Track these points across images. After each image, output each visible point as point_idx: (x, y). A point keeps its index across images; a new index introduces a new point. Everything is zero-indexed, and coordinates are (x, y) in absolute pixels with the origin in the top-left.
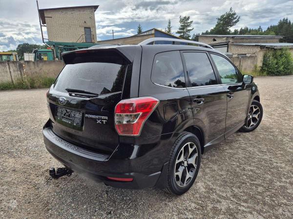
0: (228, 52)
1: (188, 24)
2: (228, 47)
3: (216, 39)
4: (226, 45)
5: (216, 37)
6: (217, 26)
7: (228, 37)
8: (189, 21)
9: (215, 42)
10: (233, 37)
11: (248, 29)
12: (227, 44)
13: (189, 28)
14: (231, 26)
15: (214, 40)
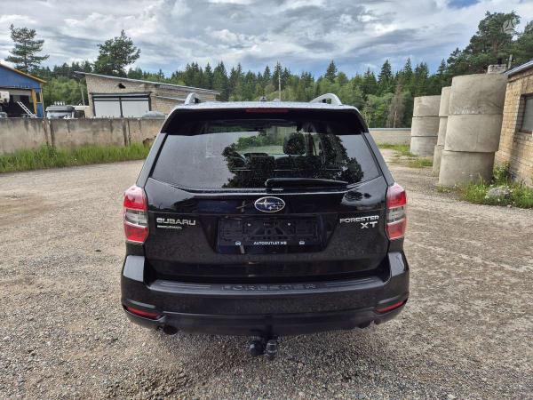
0: (150, 110)
1: (36, 45)
2: (150, 101)
3: (123, 84)
4: (144, 97)
5: (124, 81)
6: (100, 58)
7: (147, 84)
8: (36, 39)
9: (122, 91)
10: (156, 86)
11: (140, 71)
12: (148, 97)
13: (36, 54)
14: (126, 63)
15: (121, 86)
